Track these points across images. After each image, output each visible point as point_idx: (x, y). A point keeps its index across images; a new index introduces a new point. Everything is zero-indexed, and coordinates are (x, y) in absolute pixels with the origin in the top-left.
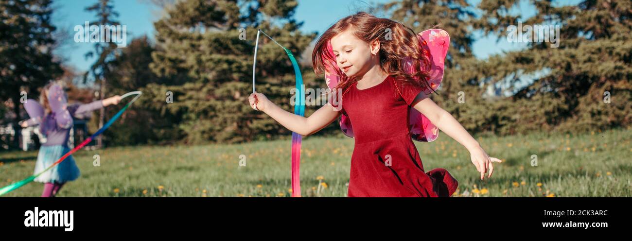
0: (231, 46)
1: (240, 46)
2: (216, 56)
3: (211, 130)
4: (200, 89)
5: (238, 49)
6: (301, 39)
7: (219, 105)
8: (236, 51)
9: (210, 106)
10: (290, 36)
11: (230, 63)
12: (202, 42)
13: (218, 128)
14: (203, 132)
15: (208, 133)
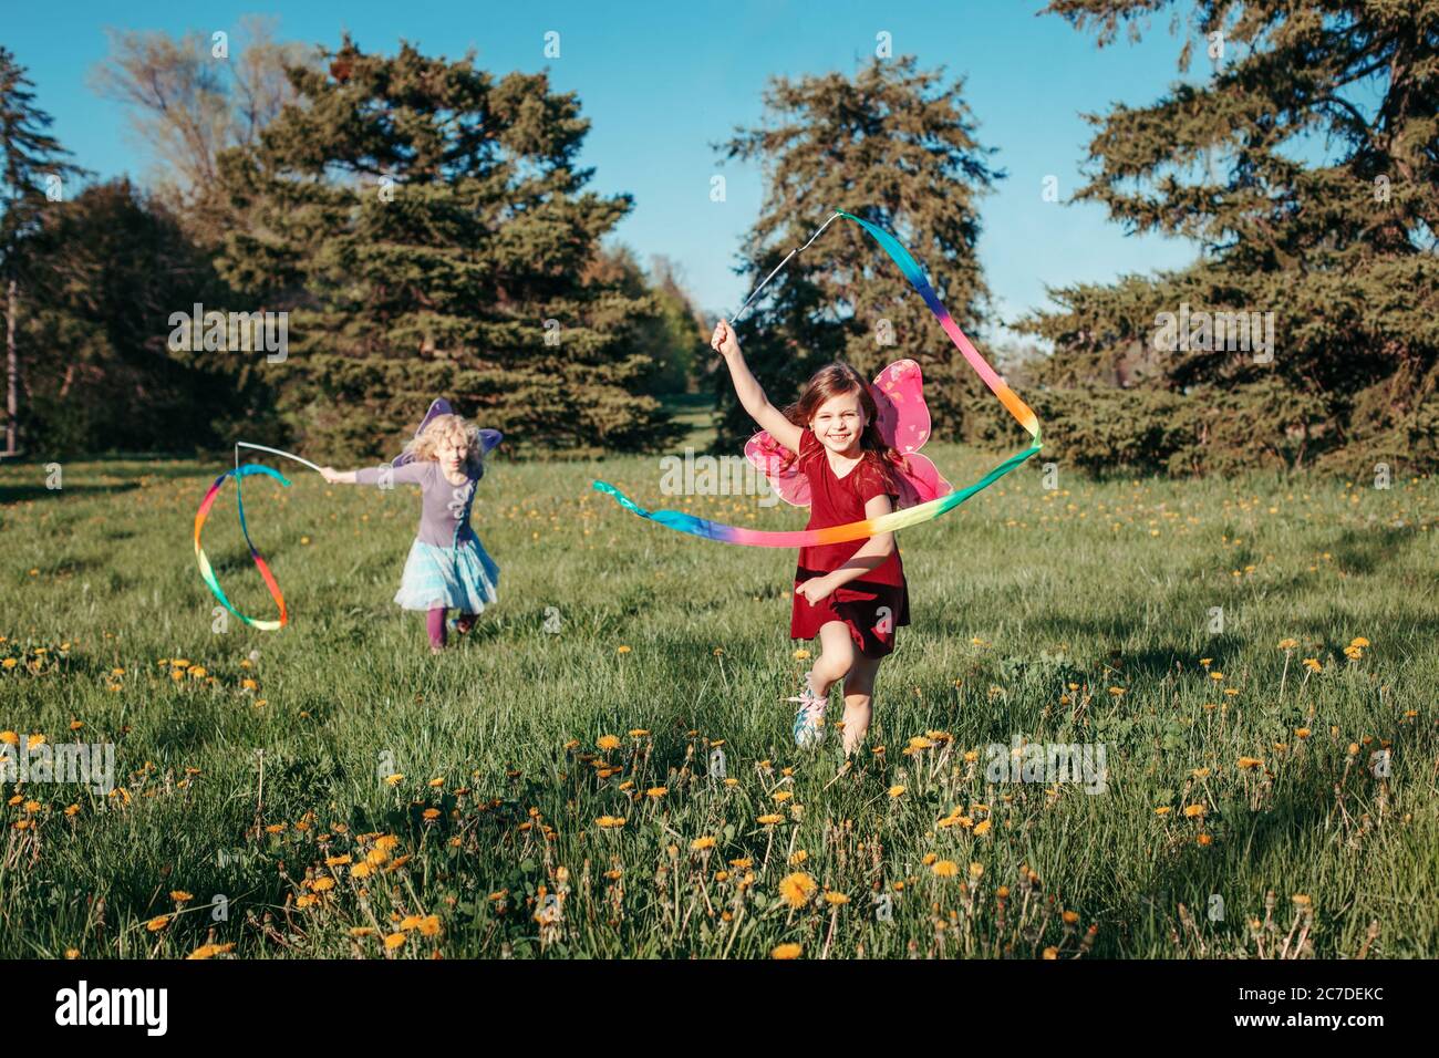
0: (428, 224)
1: (449, 224)
2: (391, 248)
3: (370, 430)
4: (339, 328)
5: (443, 230)
6: (595, 213)
7: (394, 367)
8: (439, 237)
9: (371, 371)
10: (569, 205)
11: (426, 264)
12: (354, 211)
13: (385, 425)
14: (352, 434)
15: (362, 437)
